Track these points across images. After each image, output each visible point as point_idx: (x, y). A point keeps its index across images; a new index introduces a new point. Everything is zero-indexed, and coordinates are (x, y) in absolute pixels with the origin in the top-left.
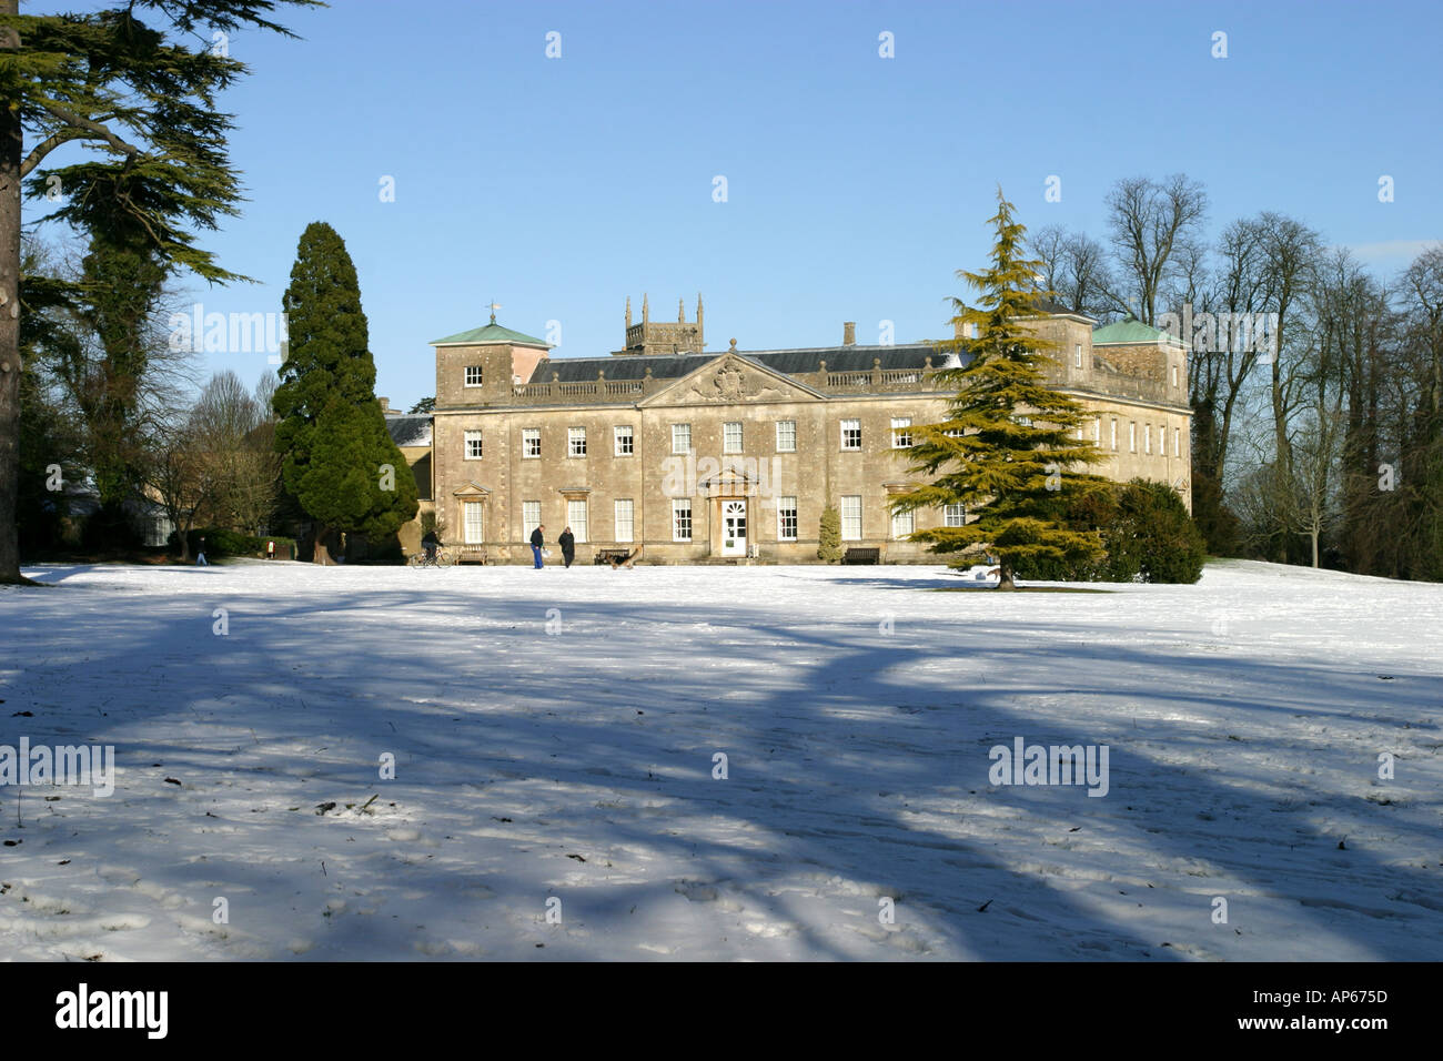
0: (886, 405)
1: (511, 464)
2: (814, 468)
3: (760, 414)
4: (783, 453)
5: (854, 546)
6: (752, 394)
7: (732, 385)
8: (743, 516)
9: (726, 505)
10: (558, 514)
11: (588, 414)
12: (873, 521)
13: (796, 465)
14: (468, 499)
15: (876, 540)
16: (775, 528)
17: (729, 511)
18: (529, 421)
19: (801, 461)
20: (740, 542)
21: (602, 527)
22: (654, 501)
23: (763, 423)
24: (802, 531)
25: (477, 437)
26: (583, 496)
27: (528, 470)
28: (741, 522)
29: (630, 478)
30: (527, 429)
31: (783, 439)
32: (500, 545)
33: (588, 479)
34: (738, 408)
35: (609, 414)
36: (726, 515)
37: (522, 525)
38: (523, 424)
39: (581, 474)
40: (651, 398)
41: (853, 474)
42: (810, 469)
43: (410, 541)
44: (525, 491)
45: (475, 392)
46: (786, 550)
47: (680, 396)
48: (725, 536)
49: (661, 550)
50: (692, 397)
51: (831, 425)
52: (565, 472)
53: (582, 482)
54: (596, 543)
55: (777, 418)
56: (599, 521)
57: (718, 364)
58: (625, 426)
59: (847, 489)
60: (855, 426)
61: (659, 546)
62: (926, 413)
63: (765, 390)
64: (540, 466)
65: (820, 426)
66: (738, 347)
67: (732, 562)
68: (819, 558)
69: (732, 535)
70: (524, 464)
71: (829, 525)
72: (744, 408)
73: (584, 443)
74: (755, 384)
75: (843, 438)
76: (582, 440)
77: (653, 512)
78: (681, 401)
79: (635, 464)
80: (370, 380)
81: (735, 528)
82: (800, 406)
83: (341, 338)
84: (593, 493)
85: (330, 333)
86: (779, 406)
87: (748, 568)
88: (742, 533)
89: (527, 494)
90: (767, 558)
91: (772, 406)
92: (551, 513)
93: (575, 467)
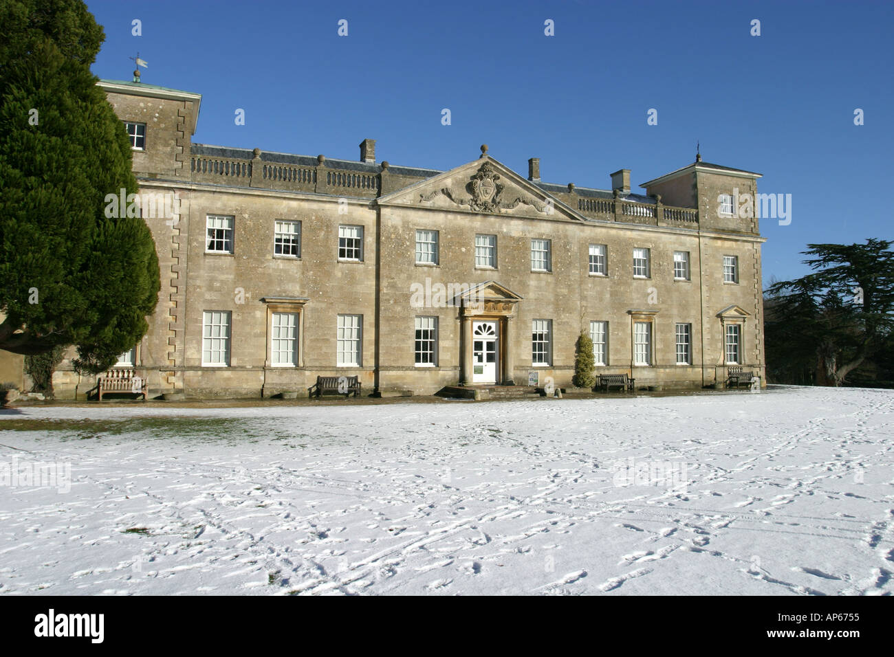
0: (629, 234)
1: (189, 259)
2: (569, 292)
3: (515, 228)
4: (539, 273)
5: (603, 373)
6: (508, 206)
7: (487, 193)
8: (493, 338)
9: (475, 326)
10: (258, 330)
11: (305, 205)
12: (619, 347)
13: (552, 286)
15: (622, 366)
16: (527, 352)
17: (477, 333)
18: (219, 204)
19: (557, 282)
20: (490, 368)
21: (320, 348)
22: (393, 318)
23: (519, 239)
24: (557, 356)
26: (294, 307)
27: (213, 269)
28: (490, 346)
29: (359, 289)
30: (213, 216)
31: (537, 261)
32: (161, 369)
33: (303, 286)
34: (492, 219)
35: (335, 209)
37: (199, 343)
38: (209, 208)
39: (292, 280)
40: (396, 195)
41: (601, 300)
42: (565, 291)
44: (207, 296)
46: (540, 377)
47: (428, 199)
49: (398, 378)
50: (442, 201)
51: (585, 245)
52: (269, 275)
53: (295, 290)
54: (311, 368)
55: (532, 235)
56: (317, 340)
58: (351, 226)
59: (597, 314)
61: (400, 373)
62: (661, 245)
63: (521, 204)
64: (234, 264)
65: (575, 248)
69: (480, 359)
70: (208, 260)
71: (583, 351)
72: (498, 220)
73: (293, 241)
74: (510, 196)
75: (589, 262)
76: (292, 238)
77: (392, 332)
78: (428, 204)
79: (366, 271)
81: (485, 352)
82: (556, 225)
84: (309, 305)
86: (535, 223)
88: (490, 358)
89: (211, 301)
91: (529, 222)
92: (248, 329)
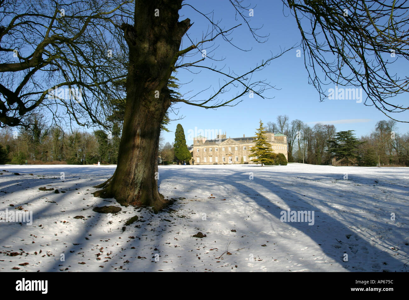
0: (249, 144)
1: (203, 152)
2: (240, 152)
3: (233, 146)
4: (236, 151)
5: (245, 162)
7: (230, 142)
8: (231, 158)
9: (229, 157)
11: (212, 146)
12: (247, 159)
14: (198, 157)
15: (248, 161)
16: (235, 160)
19: (238, 151)
20: (231, 162)
24: (239, 160)
25: (199, 149)
26: (212, 156)
29: (217, 154)
31: (236, 149)
32: (202, 162)
34: (231, 145)
35: (215, 146)
36: (229, 158)
37: (204, 160)
38: (205, 147)
40: (220, 144)
41: (245, 153)
43: (191, 162)
45: (198, 144)
46: (237, 162)
48: (229, 161)
49: (221, 163)
50: (225, 144)
51: (242, 147)
52: (209, 153)
53: (212, 155)
54: (213, 162)
56: (214, 159)
57: (228, 140)
58: (217, 148)
59: (244, 155)
60: (245, 147)
62: (253, 145)
64: (206, 153)
65: (241, 147)
66: (230, 138)
67: (230, 164)
68: (241, 163)
71: (242, 159)
74: (233, 142)
75: (244, 149)
76: (211, 149)
77: (220, 158)
78: (223, 144)
79: (218, 152)
80: (185, 143)
81: (231, 160)
82: (238, 145)
83: (182, 138)
85: (181, 137)
86: (236, 145)
87: (232, 165)
89: (205, 156)
90: (234, 164)
93: (211, 153)
